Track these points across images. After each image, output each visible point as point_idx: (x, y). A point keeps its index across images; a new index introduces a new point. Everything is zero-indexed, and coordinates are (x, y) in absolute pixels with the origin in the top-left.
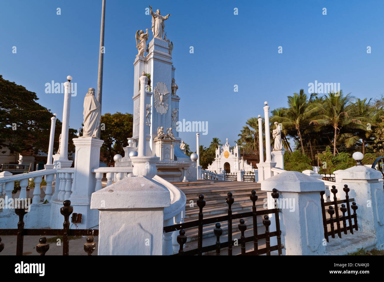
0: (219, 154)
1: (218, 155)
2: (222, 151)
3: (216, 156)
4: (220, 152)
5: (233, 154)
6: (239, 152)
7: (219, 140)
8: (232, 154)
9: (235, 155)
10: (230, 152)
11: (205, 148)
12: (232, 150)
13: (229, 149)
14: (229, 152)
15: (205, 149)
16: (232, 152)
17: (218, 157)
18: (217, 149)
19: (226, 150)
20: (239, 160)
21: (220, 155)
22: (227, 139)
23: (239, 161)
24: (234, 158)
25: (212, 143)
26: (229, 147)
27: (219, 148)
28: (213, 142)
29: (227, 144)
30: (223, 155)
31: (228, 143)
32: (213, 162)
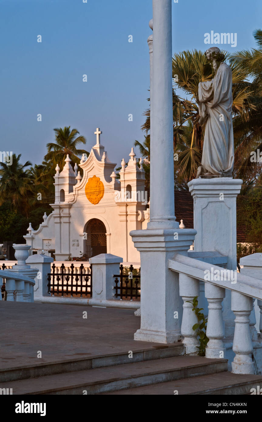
0: (66, 188)
1: (62, 192)
2: (78, 177)
3: (57, 194)
4: (73, 182)
5: (118, 187)
6: (138, 181)
7: (78, 136)
8: (115, 189)
9: (123, 191)
10: (109, 180)
11: (28, 164)
12: (113, 175)
13: (103, 169)
14: (103, 179)
15: (28, 167)
16: (113, 179)
17: (63, 198)
18: (61, 170)
19: (91, 175)
20: (140, 212)
21: (71, 190)
22: (97, 132)
23: (137, 215)
24: (120, 204)
25: (51, 145)
26: (103, 162)
27: (67, 167)
28: (55, 142)
29: (98, 150)
30: (83, 191)
31: (102, 148)
32: (45, 216)
